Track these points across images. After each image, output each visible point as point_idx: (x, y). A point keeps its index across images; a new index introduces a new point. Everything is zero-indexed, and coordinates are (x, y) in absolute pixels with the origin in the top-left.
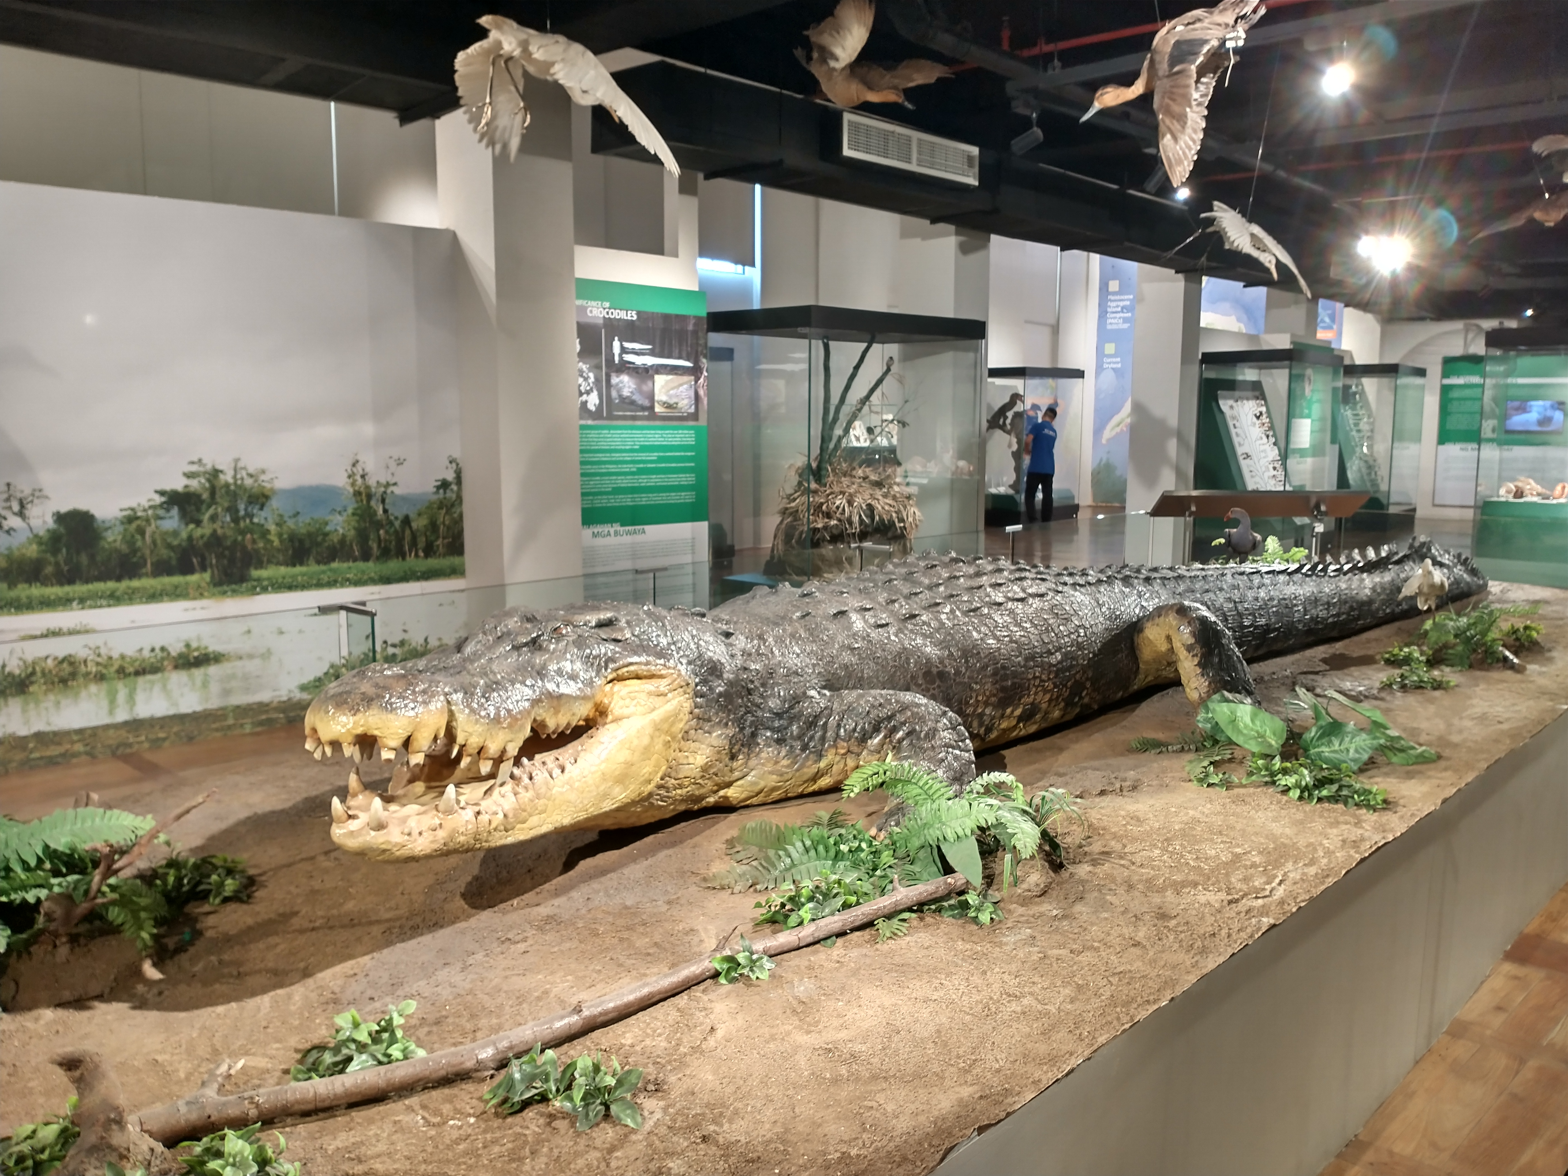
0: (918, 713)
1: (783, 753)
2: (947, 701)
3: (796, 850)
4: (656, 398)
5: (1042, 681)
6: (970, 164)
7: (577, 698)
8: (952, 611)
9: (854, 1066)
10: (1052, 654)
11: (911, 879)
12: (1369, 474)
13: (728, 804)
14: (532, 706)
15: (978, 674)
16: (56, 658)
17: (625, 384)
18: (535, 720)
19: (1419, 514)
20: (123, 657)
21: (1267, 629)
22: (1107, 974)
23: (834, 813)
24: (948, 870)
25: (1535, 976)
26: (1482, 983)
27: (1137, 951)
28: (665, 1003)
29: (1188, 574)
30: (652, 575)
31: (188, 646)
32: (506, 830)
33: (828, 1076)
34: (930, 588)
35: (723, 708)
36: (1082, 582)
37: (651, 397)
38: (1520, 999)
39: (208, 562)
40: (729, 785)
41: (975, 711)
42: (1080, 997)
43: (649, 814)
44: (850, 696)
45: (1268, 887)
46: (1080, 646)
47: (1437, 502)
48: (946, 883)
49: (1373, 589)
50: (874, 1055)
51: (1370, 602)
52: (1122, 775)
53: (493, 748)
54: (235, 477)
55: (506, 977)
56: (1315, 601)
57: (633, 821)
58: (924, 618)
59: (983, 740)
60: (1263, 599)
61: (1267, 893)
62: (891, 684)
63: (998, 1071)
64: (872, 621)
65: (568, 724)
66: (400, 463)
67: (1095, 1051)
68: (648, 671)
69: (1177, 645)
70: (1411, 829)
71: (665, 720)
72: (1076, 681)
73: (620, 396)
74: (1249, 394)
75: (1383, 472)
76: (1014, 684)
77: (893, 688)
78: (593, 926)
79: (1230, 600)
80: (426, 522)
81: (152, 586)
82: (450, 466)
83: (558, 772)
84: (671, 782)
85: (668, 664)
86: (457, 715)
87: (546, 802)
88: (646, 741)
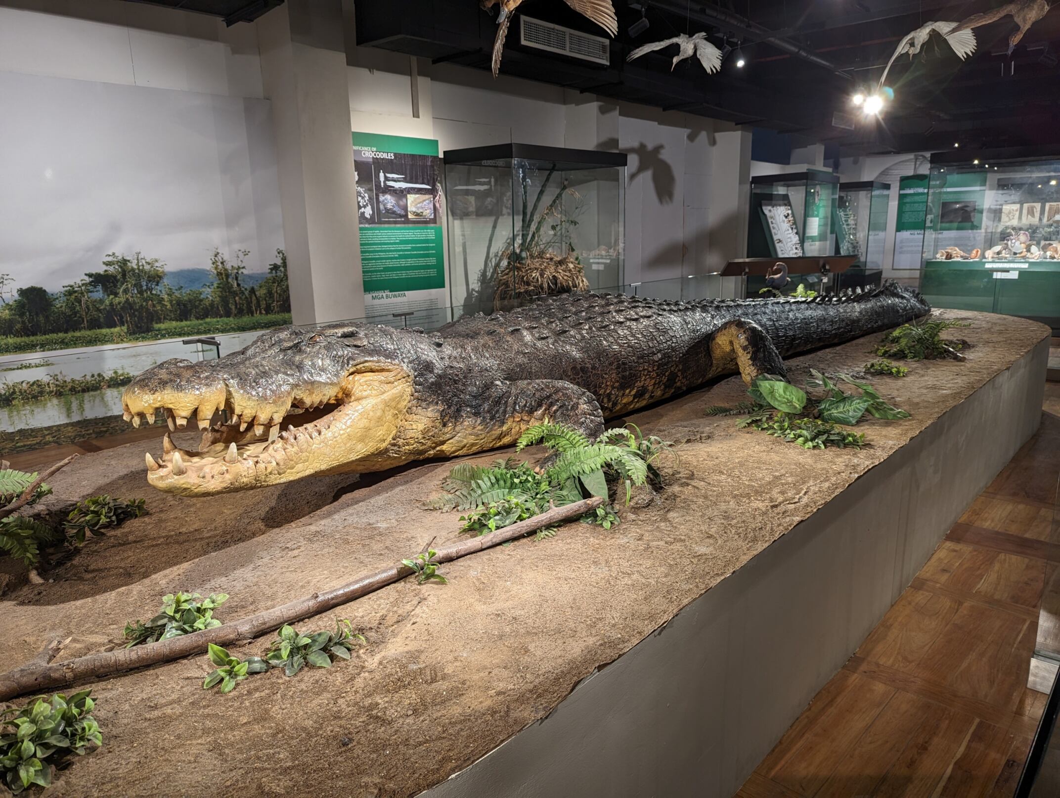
0: (567, 394)
1: (479, 421)
2: (587, 385)
3: (485, 483)
4: (409, 209)
5: (649, 372)
6: (604, 52)
7: (326, 384)
8: (590, 328)
9: (515, 625)
10: (655, 354)
11: (561, 501)
12: (854, 251)
13: (444, 456)
14: (292, 389)
15: (607, 368)
16: (28, 383)
17: (389, 201)
18: (295, 398)
19: (884, 275)
20: (73, 381)
21: (794, 338)
22: (690, 556)
23: (509, 460)
24: (586, 494)
25: (966, 549)
26: (933, 554)
27: (711, 541)
28: (388, 587)
29: (743, 303)
30: (403, 317)
31: (116, 373)
32: (280, 474)
33: (496, 633)
34: (576, 314)
35: (434, 392)
36: (675, 309)
37: (405, 208)
38: (957, 564)
39: (124, 319)
40: (443, 443)
41: (605, 392)
42: (671, 573)
43: (388, 462)
44: (522, 384)
45: (798, 496)
46: (673, 349)
47: (895, 268)
48: (585, 503)
49: (860, 312)
50: (528, 618)
51: (858, 320)
52: (700, 429)
53: (263, 417)
54: (138, 264)
55: (282, 573)
56: (823, 320)
57: (377, 467)
58: (572, 333)
59: (611, 411)
60: (791, 319)
61: (796, 500)
62: (551, 375)
63: (614, 625)
64: (537, 335)
65: (321, 402)
66: (246, 254)
67: (681, 609)
68: (379, 366)
69: (736, 346)
70: (890, 457)
71: (393, 399)
72: (671, 372)
73: (385, 208)
74: (781, 202)
75: (863, 249)
76: (630, 374)
77: (552, 379)
78: (346, 537)
79: (770, 320)
80: (265, 291)
81: (89, 336)
82: (278, 255)
83: (317, 434)
84: (401, 442)
85: (393, 362)
86: (234, 394)
87: (308, 454)
88: (379, 413)
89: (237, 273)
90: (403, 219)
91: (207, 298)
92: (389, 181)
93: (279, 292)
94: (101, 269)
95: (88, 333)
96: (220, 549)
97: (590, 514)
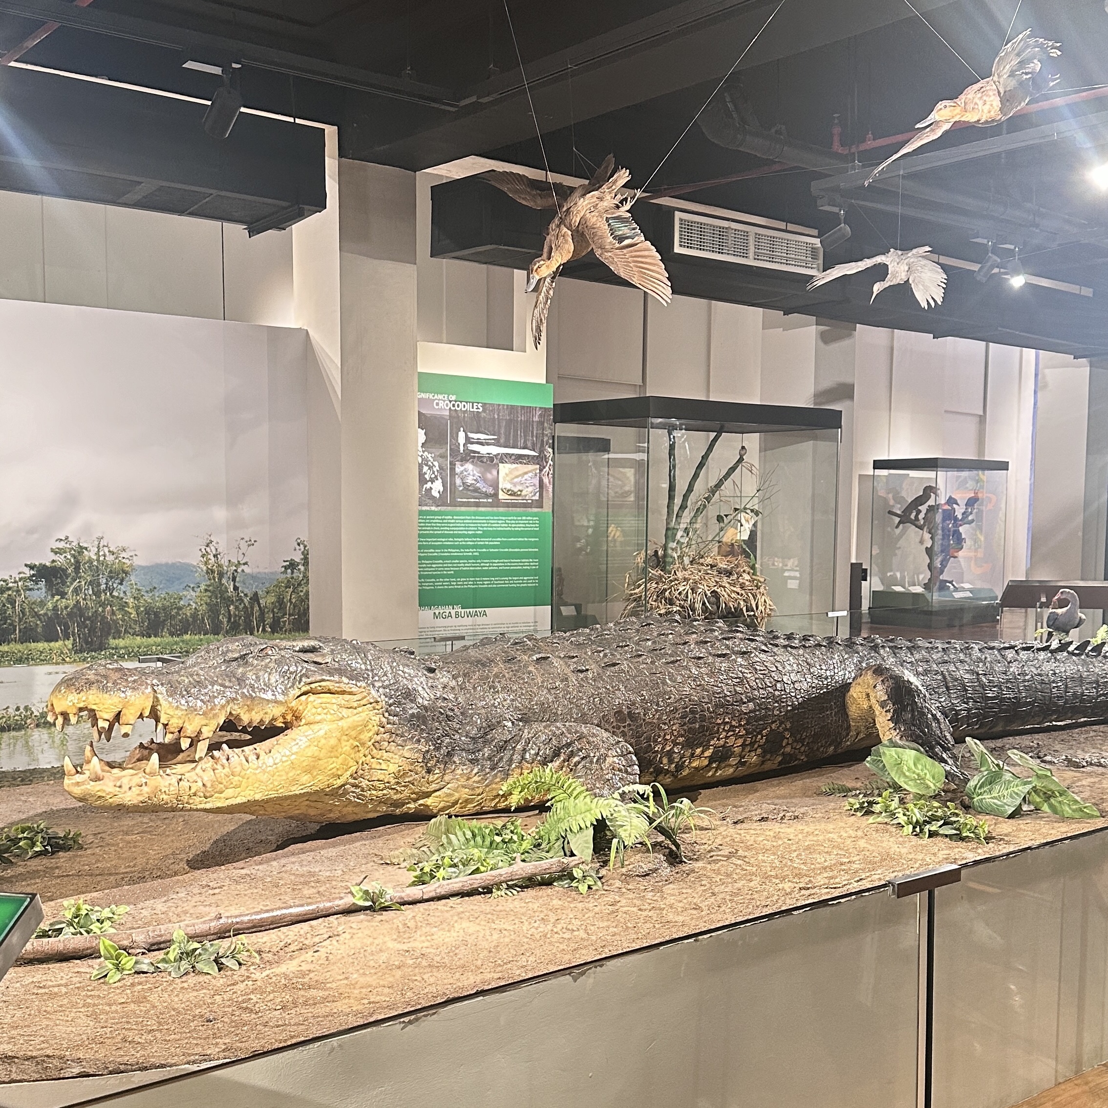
0: (594, 742)
1: (476, 770)
2: (636, 736)
3: (458, 839)
4: (500, 486)
6: (815, 257)
7: (270, 701)
8: (652, 662)
13: (426, 812)
14: (228, 702)
17: (469, 472)
18: (231, 714)
21: (1016, 702)
24: (570, 854)
32: (206, 797)
33: (397, 964)
35: (415, 727)
37: (495, 485)
39: (70, 630)
40: (428, 795)
43: (349, 809)
45: (846, 882)
46: (777, 699)
48: (559, 861)
50: (438, 955)
53: (191, 729)
54: (98, 553)
56: (1080, 679)
57: (337, 816)
58: (624, 667)
60: (1014, 673)
61: (840, 885)
62: (584, 720)
64: (573, 666)
65: (262, 721)
66: (251, 544)
68: (339, 688)
69: (874, 702)
72: (772, 730)
73: (464, 484)
76: (702, 726)
78: (277, 881)
80: (273, 599)
81: (20, 651)
82: (298, 547)
83: (255, 757)
84: (364, 784)
85: (359, 684)
86: (162, 701)
87: (241, 779)
88: (333, 741)
89: (236, 571)
90: (490, 500)
91: (189, 605)
92: (472, 443)
93: (294, 601)
94: (46, 559)
95: (19, 647)
96: (134, 884)
97: (566, 875)
